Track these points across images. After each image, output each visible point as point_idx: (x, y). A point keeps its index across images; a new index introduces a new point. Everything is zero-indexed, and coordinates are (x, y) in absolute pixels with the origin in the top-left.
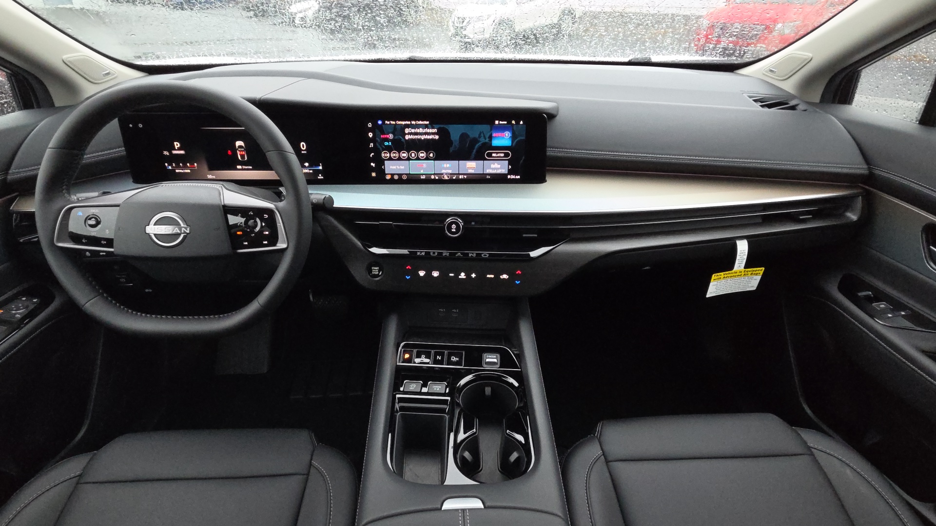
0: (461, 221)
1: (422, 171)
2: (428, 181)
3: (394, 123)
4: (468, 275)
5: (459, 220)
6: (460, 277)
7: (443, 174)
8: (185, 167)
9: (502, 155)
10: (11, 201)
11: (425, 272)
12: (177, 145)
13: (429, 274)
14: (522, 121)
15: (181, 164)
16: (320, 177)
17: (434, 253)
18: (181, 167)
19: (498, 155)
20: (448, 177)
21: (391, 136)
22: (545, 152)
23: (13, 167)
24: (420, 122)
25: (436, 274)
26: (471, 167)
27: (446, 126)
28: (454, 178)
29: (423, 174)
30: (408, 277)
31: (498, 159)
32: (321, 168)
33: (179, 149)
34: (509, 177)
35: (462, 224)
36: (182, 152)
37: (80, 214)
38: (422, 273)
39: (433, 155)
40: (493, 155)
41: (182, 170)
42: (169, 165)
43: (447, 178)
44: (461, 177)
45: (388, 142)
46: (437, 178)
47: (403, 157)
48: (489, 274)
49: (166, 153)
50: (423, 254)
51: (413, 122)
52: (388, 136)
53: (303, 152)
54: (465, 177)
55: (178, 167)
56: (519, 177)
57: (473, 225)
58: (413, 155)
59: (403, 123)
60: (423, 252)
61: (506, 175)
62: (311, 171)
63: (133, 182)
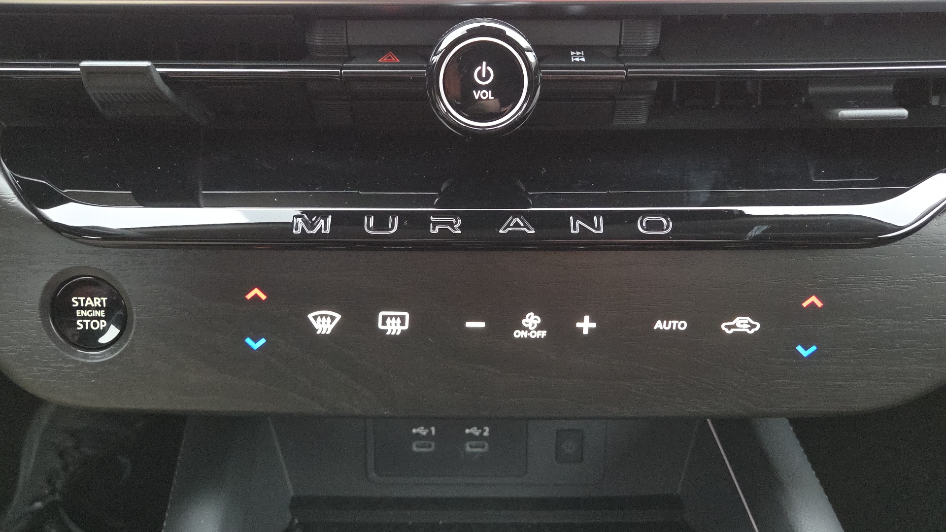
0: (524, 43)
4: (558, 322)
5: (511, 33)
6: (518, 334)
11: (338, 317)
13: (358, 324)
17: (382, 221)
30: (256, 340)
35: (531, 57)
48: (667, 318)
50: (324, 226)
57: (579, 65)
60: (324, 215)
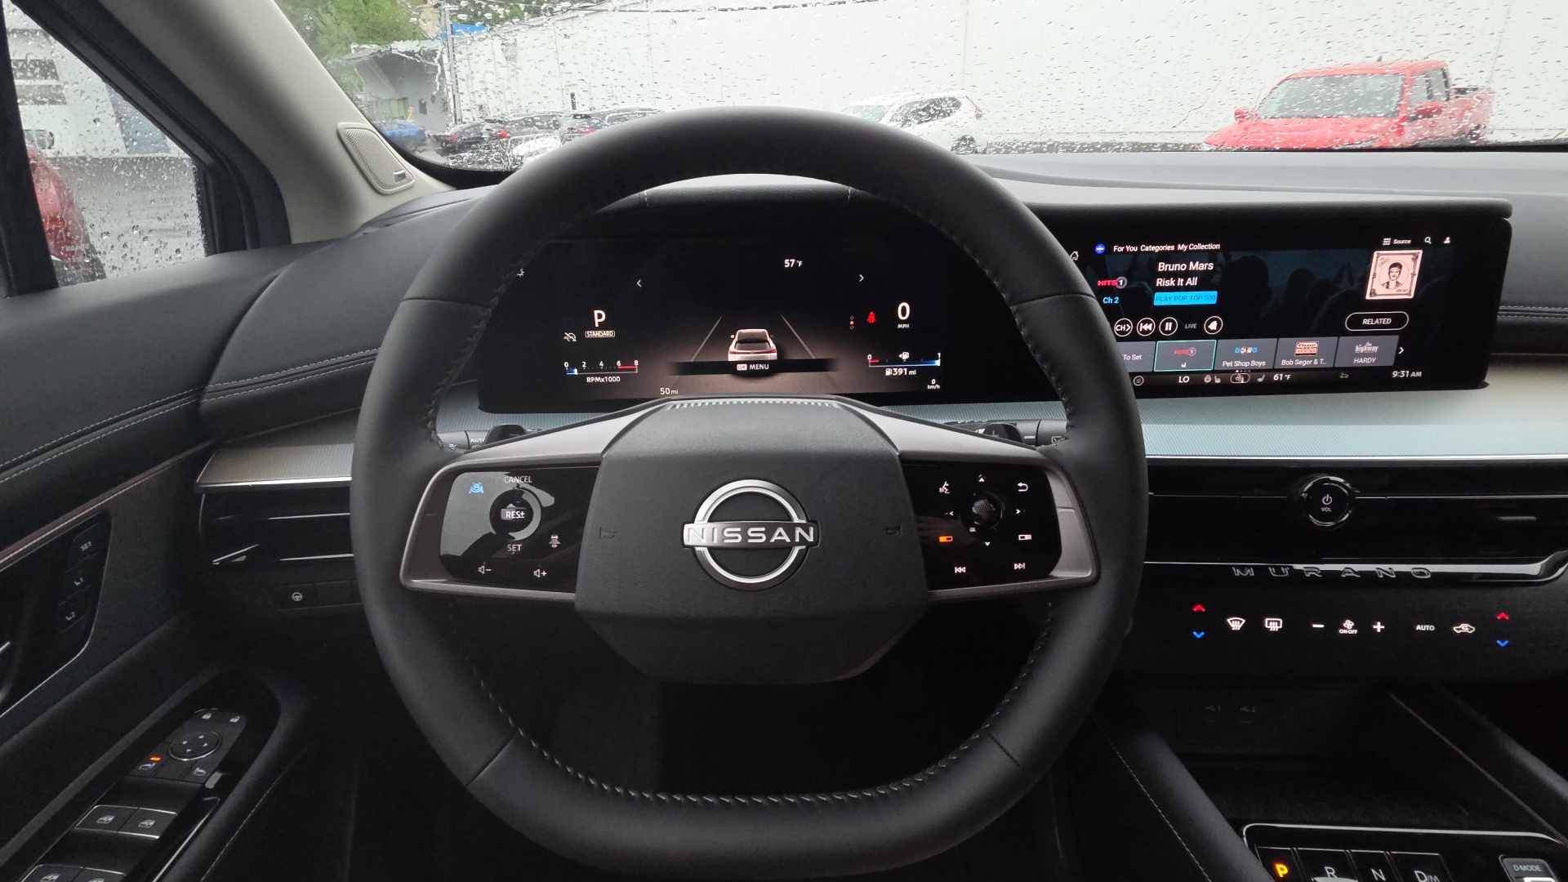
0: (1349, 486)
1: (1184, 366)
2: (1197, 389)
3: (1135, 249)
4: (1363, 625)
6: (1342, 631)
7: (1234, 371)
8: (611, 368)
9: (1388, 321)
10: (197, 464)
11: (1244, 621)
12: (600, 316)
13: (1254, 625)
14: (1448, 238)
15: (601, 364)
16: (934, 385)
17: (1279, 570)
18: (600, 370)
19: (1377, 322)
20: (1246, 378)
21: (1121, 282)
22: (1495, 312)
23: (216, 376)
24: (1200, 247)
25: (1273, 625)
26: (1307, 351)
27: (1260, 256)
28: (1260, 380)
29: (1183, 373)
30: (1199, 633)
31: (1374, 333)
32: (938, 363)
33: (603, 327)
34: (1395, 374)
36: (609, 334)
37: (478, 488)
38: (1236, 624)
39: (1218, 327)
40: (1366, 322)
41: (602, 376)
42: (572, 367)
43: (1242, 382)
44: (1276, 377)
45: (1113, 298)
46: (1218, 381)
47: (1144, 332)
48: (1421, 624)
49: (570, 337)
50: (1250, 572)
51: (1182, 247)
52: (1114, 283)
53: (900, 326)
54: (1288, 377)
55: (593, 369)
56: (1419, 374)
58: (1169, 326)
59: (1156, 249)
60: (1249, 567)
61: (1390, 369)
62: (913, 373)
63: (480, 408)
